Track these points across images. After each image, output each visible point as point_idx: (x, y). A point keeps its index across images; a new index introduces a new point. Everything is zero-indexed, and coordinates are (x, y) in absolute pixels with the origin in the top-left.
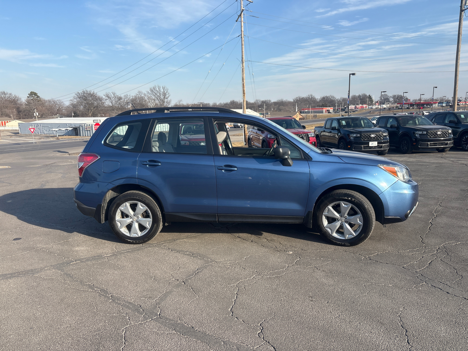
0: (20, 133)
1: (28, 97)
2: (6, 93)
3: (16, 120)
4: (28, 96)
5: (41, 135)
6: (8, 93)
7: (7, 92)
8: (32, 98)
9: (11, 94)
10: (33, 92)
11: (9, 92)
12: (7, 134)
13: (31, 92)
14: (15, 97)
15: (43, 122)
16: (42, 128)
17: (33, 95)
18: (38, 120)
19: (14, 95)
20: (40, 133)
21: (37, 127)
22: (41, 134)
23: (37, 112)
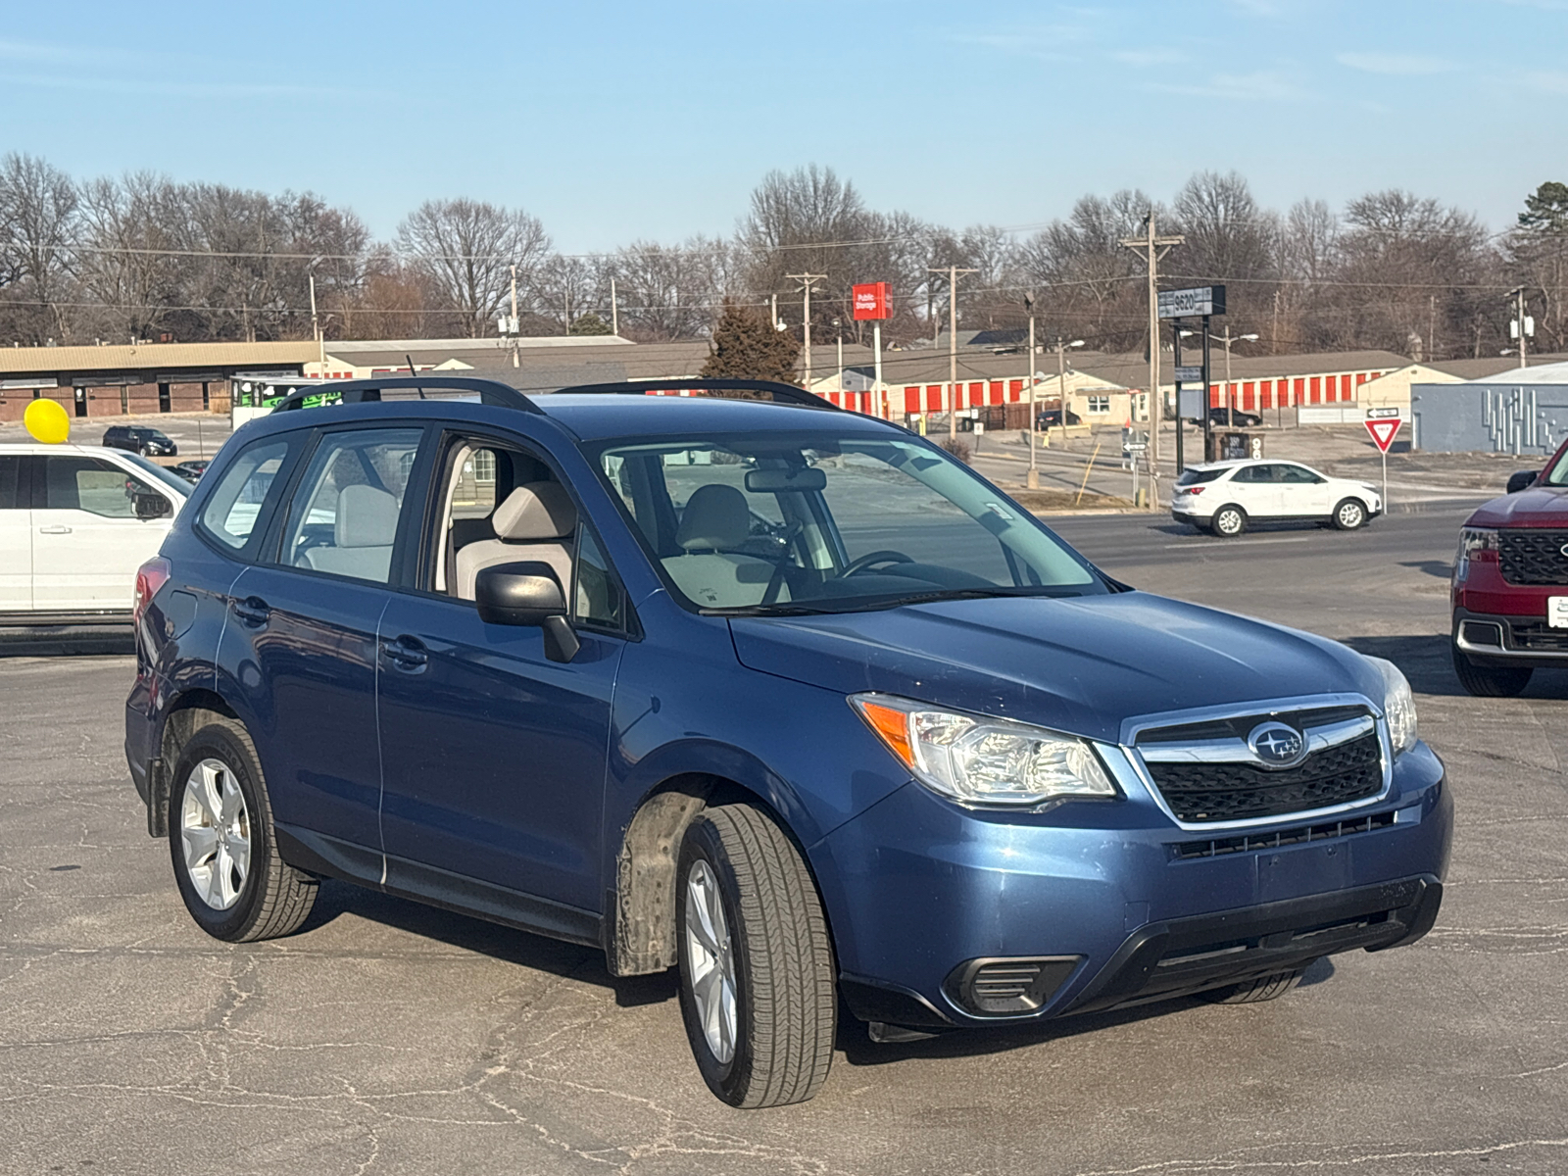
0: (1414, 446)
1: (1524, 219)
2: (1405, 201)
3: (1415, 367)
4: (1526, 210)
5: (1529, 457)
6: (1417, 201)
7: (1411, 197)
8: (1546, 223)
9: (1432, 204)
10: (1557, 187)
11: (1422, 196)
12: (1347, 454)
13: (1547, 187)
14: (1451, 223)
15: (1544, 377)
16: (1539, 417)
17: (1555, 207)
18: (1528, 365)
19: (1446, 214)
20: (1524, 444)
21: (1507, 408)
22: (1528, 451)
23: (1526, 314)
